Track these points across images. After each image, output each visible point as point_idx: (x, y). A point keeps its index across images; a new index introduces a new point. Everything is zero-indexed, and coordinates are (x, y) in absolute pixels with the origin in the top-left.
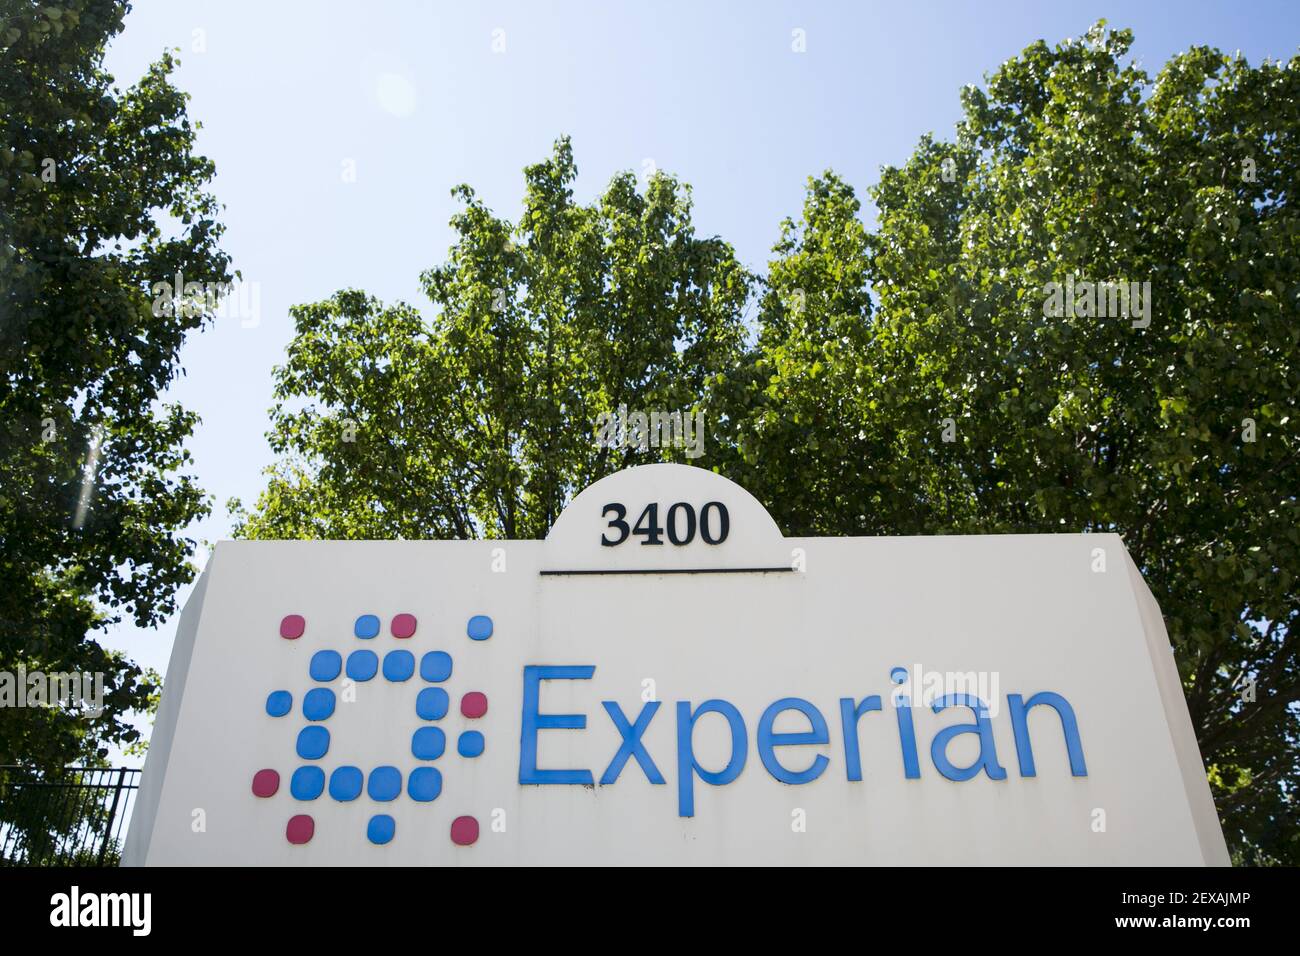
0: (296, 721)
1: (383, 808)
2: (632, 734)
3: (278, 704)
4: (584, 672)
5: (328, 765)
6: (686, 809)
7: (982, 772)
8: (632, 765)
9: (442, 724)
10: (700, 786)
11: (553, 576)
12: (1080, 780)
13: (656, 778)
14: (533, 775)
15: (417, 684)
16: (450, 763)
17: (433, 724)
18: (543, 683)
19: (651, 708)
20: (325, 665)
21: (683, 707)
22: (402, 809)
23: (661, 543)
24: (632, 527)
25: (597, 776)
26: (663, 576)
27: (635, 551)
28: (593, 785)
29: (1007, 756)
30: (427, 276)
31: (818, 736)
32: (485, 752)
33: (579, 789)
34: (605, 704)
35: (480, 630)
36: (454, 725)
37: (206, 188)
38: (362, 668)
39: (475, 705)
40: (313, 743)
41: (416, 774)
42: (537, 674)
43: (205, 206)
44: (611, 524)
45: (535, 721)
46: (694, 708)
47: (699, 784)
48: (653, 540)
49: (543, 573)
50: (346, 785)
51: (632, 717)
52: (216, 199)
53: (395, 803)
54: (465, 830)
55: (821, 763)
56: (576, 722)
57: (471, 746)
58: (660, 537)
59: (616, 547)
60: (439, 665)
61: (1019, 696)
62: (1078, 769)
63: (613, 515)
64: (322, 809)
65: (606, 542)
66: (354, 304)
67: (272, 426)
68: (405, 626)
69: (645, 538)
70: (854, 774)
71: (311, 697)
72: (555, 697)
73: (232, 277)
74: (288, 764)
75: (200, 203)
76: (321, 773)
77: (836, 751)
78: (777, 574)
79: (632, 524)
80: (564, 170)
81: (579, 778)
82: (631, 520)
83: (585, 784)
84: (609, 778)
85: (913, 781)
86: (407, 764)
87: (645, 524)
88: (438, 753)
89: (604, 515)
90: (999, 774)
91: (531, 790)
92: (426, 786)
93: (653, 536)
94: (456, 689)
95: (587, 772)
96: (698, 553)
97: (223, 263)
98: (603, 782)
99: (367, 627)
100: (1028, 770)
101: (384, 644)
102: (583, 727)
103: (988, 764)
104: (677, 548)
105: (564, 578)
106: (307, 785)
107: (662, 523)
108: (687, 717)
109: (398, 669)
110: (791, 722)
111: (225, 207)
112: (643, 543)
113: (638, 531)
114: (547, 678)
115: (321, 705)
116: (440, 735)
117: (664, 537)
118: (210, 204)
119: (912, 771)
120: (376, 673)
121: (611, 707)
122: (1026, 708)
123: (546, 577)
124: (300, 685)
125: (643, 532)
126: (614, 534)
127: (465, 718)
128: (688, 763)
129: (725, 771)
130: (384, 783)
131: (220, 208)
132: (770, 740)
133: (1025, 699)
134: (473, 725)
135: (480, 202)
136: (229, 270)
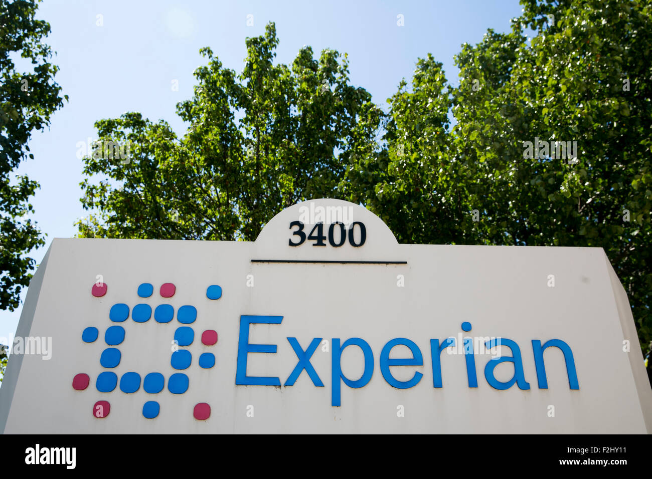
0: (101, 345)
1: (153, 398)
2: (304, 358)
3: (90, 335)
4: (277, 320)
5: (120, 371)
6: (336, 401)
7: (515, 385)
8: (304, 376)
9: (189, 349)
10: (344, 388)
11: (259, 263)
12: (575, 392)
13: (318, 383)
14: (243, 379)
15: (175, 325)
16: (194, 372)
17: (184, 348)
18: (251, 326)
19: (317, 342)
20: (119, 312)
21: (335, 342)
22: (164, 398)
23: (325, 245)
24: (307, 235)
25: (283, 381)
26: (325, 264)
27: (309, 250)
28: (280, 386)
29: (530, 375)
30: (180, 106)
31: (417, 360)
32: (215, 365)
33: (271, 389)
34: (288, 339)
35: (214, 293)
36: (197, 349)
37: (44, 41)
38: (142, 315)
39: (210, 338)
40: (111, 358)
41: (173, 378)
42: (247, 321)
43: (44, 52)
44: (295, 233)
45: (245, 348)
46: (342, 343)
47: (344, 386)
48: (320, 244)
49: (253, 261)
50: (131, 383)
51: (305, 346)
52: (51, 48)
53: (160, 395)
54: (202, 412)
55: (418, 377)
56: (271, 349)
57: (207, 361)
58: (324, 242)
59: (297, 247)
60: (189, 314)
61: (539, 341)
62: (574, 385)
63: (296, 228)
64: (116, 397)
65: (291, 244)
66: (135, 121)
67: (83, 193)
68: (168, 290)
69: (315, 242)
70: (438, 383)
71: (110, 331)
72: (259, 334)
73: (62, 99)
74: (95, 370)
75: (41, 50)
76: (114, 376)
77: (427, 370)
78: (395, 265)
79: (307, 234)
80: (270, 41)
81: (273, 382)
82: (307, 231)
83: (275, 386)
84: (290, 382)
85: (473, 389)
86: (168, 372)
87: (315, 234)
88: (188, 365)
89: (290, 228)
90: (525, 387)
91: (243, 388)
92: (179, 385)
93: (320, 241)
94: (198, 328)
95: (277, 379)
96: (347, 251)
97: (57, 90)
98: (286, 385)
99: (145, 290)
100: (543, 384)
101: (155, 301)
102: (275, 352)
103: (519, 380)
104: (334, 248)
105: (266, 264)
106: (106, 383)
107: (326, 233)
108: (338, 348)
109: (164, 315)
110: (401, 353)
111: (56, 53)
112: (314, 245)
113: (311, 238)
114: (254, 323)
115: (116, 336)
116: (189, 355)
117: (326, 242)
118: (47, 51)
119: (473, 383)
120: (150, 318)
121: (293, 341)
122: (543, 348)
123: (255, 264)
124: (104, 324)
125: (314, 238)
126: (297, 239)
127: (203, 345)
128: (337, 374)
129: (360, 380)
130: (154, 383)
131: (53, 54)
132: (387, 362)
133: (542, 343)
134: (209, 349)
135: (217, 58)
136: (61, 94)
